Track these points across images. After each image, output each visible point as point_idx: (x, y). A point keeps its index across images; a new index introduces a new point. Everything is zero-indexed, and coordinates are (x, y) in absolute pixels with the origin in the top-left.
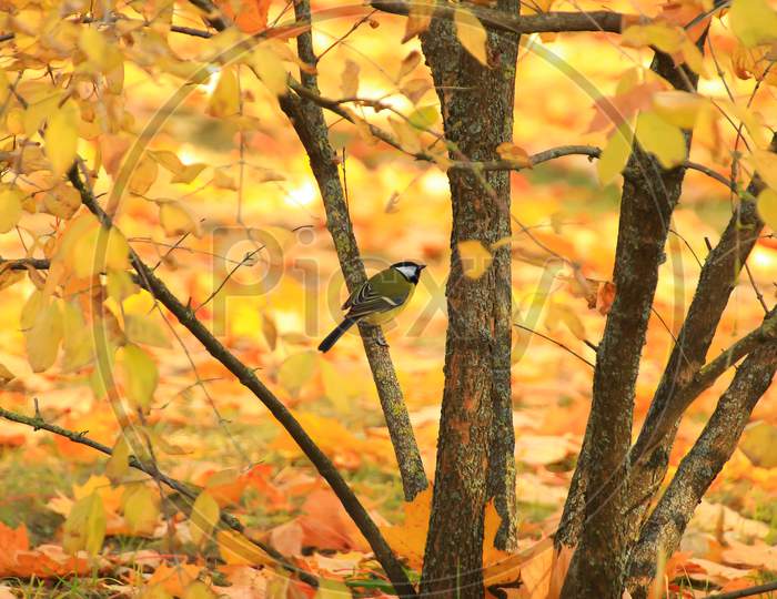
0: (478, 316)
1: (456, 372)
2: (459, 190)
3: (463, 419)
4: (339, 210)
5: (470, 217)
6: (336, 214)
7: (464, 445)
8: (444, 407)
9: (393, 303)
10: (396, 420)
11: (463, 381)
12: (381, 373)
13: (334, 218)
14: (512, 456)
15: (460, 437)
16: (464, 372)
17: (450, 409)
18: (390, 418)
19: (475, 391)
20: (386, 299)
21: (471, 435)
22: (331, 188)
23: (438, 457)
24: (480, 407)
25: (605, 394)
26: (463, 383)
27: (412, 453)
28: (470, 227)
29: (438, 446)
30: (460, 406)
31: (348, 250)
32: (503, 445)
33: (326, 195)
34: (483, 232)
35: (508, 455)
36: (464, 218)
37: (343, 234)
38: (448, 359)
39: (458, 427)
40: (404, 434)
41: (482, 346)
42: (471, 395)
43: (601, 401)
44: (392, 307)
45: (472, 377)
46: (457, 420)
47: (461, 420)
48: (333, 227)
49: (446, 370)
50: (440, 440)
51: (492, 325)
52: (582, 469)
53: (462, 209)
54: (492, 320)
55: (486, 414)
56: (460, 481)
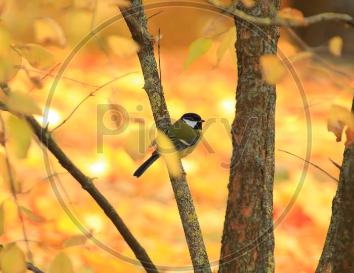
0: (254, 148)
1: (237, 188)
2: (243, 57)
3: (241, 222)
4: (154, 76)
5: (251, 77)
6: (151, 79)
7: (241, 241)
8: (227, 213)
9: (187, 144)
10: (189, 226)
11: (242, 194)
12: (180, 193)
13: (150, 83)
14: (273, 254)
15: (238, 235)
16: (243, 188)
17: (231, 214)
18: (185, 224)
19: (250, 201)
20: (182, 141)
21: (247, 234)
22: (148, 61)
23: (222, 249)
24: (253, 214)
25: (348, 203)
26: (242, 196)
27: (201, 250)
28: (251, 83)
29: (222, 242)
30: (239, 212)
31: (159, 105)
32: (266, 246)
33: (145, 66)
34: (259, 87)
35: (270, 253)
36: (246, 77)
37: (156, 94)
38: (231, 179)
39: (237, 228)
40: (196, 236)
41: (256, 170)
42: (248, 205)
43: (345, 208)
44: (186, 146)
45: (248, 192)
46: (237, 222)
47: (239, 223)
48: (148, 89)
49: (230, 187)
50: (223, 237)
51: (264, 154)
52: (323, 265)
53: (245, 71)
54: (264, 151)
55: (256, 218)
56: (237, 267)
